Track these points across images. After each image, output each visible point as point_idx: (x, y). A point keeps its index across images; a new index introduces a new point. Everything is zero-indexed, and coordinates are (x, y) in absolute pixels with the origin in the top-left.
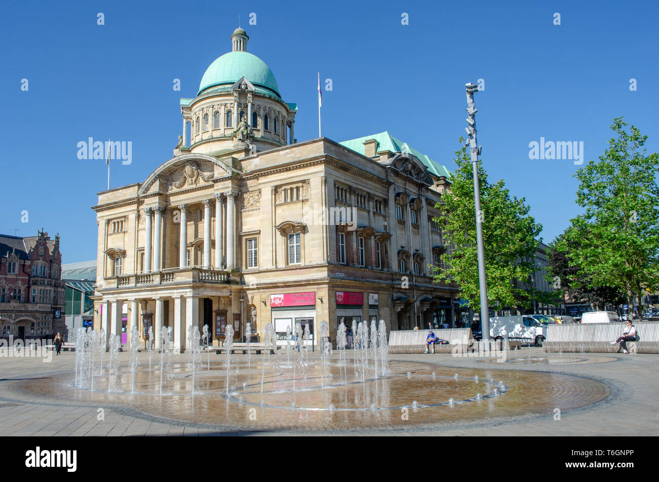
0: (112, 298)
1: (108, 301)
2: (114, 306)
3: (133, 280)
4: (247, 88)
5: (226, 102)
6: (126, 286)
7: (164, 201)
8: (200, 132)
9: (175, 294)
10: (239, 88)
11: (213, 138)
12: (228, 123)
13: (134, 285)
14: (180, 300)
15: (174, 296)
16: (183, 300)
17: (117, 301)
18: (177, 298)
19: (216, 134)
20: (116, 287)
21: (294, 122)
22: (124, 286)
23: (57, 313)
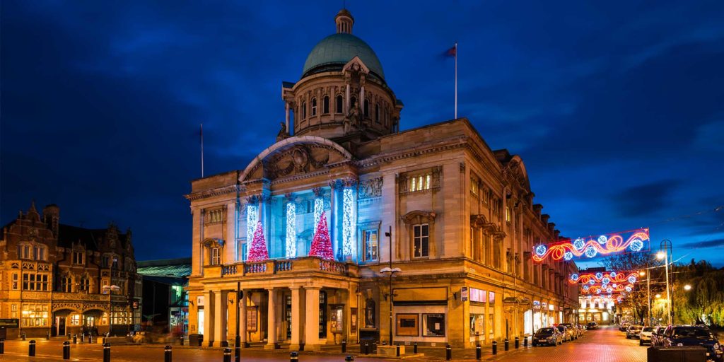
0: (216, 288)
1: (211, 291)
2: (218, 297)
3: (241, 268)
4: (359, 70)
5: (336, 84)
6: (231, 276)
7: (267, 189)
8: (307, 118)
9: (293, 284)
10: (352, 68)
11: (321, 124)
12: (340, 109)
13: (241, 274)
14: (298, 291)
15: (291, 287)
16: (303, 291)
17: (222, 292)
18: (294, 289)
19: (325, 120)
20: (220, 276)
21: (399, 118)
22: (230, 275)
23: (134, 304)
